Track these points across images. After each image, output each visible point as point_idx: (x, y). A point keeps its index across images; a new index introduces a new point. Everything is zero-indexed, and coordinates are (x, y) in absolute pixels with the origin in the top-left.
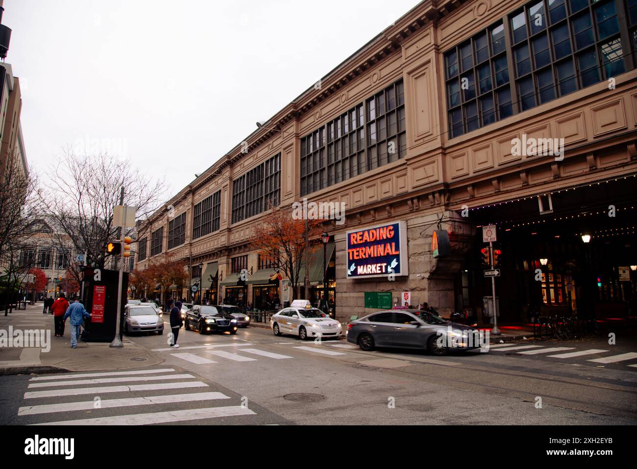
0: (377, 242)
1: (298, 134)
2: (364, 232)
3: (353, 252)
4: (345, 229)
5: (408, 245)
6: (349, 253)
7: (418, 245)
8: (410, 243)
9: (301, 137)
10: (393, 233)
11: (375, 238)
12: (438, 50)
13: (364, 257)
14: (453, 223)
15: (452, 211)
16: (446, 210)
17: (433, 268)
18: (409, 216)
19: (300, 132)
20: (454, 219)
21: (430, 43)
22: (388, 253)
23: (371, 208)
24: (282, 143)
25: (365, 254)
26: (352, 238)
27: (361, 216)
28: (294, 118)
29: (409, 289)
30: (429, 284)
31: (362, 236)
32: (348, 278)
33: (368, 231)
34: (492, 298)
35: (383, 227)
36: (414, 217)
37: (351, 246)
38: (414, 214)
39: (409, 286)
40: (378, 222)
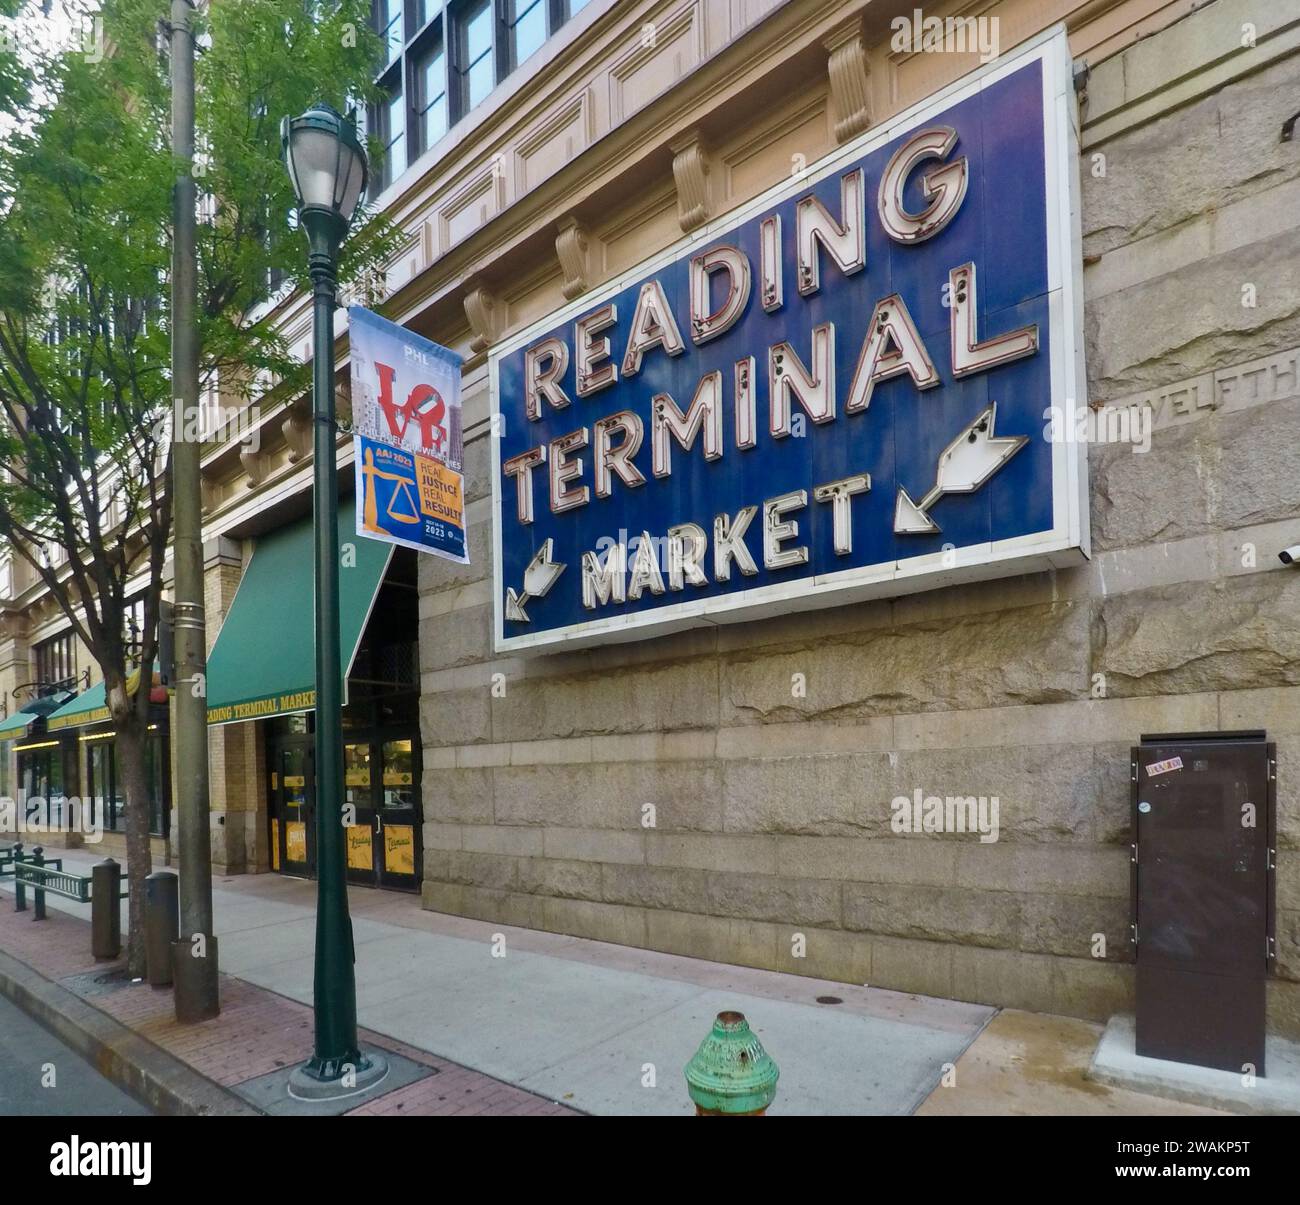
6: (509, 483)
11: (737, 299)
13: (633, 475)
22: (891, 384)
25: (644, 457)
26: (534, 376)
37: (526, 434)
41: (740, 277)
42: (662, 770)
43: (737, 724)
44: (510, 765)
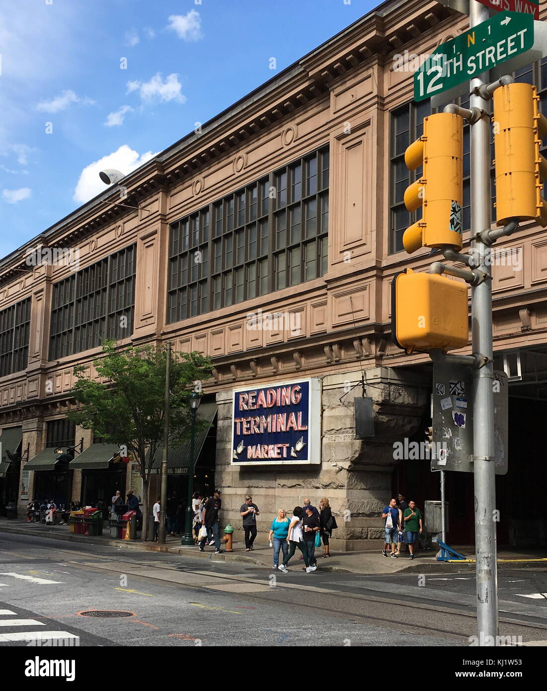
0: (276, 409)
1: (166, 216)
2: (259, 391)
3: (241, 423)
4: (233, 384)
5: (322, 416)
6: (235, 423)
7: (336, 418)
8: (325, 414)
9: (171, 221)
10: (300, 396)
11: (274, 401)
12: (384, 105)
13: (257, 431)
14: (387, 386)
15: (386, 368)
16: (378, 366)
17: (354, 454)
18: (327, 371)
19: (168, 212)
20: (389, 381)
21: (372, 93)
22: (291, 428)
23: (272, 353)
24: (138, 228)
25: (259, 427)
26: (241, 400)
27: (257, 365)
28: (161, 186)
29: (320, 486)
30: (350, 479)
31: (256, 397)
32: (233, 464)
33: (265, 390)
34: (440, 504)
35: (287, 386)
36: (333, 372)
37: (239, 414)
38: (332, 368)
39: (321, 481)
40: (282, 377)
41: (274, 398)
42: (266, 497)
43: (278, 487)
44: (236, 494)
